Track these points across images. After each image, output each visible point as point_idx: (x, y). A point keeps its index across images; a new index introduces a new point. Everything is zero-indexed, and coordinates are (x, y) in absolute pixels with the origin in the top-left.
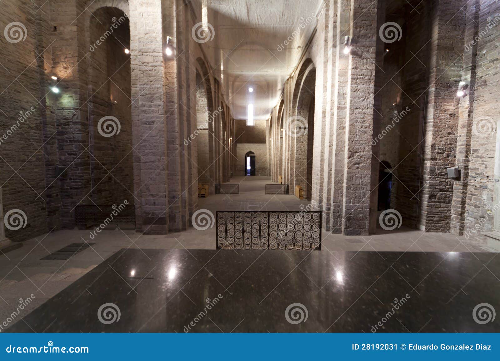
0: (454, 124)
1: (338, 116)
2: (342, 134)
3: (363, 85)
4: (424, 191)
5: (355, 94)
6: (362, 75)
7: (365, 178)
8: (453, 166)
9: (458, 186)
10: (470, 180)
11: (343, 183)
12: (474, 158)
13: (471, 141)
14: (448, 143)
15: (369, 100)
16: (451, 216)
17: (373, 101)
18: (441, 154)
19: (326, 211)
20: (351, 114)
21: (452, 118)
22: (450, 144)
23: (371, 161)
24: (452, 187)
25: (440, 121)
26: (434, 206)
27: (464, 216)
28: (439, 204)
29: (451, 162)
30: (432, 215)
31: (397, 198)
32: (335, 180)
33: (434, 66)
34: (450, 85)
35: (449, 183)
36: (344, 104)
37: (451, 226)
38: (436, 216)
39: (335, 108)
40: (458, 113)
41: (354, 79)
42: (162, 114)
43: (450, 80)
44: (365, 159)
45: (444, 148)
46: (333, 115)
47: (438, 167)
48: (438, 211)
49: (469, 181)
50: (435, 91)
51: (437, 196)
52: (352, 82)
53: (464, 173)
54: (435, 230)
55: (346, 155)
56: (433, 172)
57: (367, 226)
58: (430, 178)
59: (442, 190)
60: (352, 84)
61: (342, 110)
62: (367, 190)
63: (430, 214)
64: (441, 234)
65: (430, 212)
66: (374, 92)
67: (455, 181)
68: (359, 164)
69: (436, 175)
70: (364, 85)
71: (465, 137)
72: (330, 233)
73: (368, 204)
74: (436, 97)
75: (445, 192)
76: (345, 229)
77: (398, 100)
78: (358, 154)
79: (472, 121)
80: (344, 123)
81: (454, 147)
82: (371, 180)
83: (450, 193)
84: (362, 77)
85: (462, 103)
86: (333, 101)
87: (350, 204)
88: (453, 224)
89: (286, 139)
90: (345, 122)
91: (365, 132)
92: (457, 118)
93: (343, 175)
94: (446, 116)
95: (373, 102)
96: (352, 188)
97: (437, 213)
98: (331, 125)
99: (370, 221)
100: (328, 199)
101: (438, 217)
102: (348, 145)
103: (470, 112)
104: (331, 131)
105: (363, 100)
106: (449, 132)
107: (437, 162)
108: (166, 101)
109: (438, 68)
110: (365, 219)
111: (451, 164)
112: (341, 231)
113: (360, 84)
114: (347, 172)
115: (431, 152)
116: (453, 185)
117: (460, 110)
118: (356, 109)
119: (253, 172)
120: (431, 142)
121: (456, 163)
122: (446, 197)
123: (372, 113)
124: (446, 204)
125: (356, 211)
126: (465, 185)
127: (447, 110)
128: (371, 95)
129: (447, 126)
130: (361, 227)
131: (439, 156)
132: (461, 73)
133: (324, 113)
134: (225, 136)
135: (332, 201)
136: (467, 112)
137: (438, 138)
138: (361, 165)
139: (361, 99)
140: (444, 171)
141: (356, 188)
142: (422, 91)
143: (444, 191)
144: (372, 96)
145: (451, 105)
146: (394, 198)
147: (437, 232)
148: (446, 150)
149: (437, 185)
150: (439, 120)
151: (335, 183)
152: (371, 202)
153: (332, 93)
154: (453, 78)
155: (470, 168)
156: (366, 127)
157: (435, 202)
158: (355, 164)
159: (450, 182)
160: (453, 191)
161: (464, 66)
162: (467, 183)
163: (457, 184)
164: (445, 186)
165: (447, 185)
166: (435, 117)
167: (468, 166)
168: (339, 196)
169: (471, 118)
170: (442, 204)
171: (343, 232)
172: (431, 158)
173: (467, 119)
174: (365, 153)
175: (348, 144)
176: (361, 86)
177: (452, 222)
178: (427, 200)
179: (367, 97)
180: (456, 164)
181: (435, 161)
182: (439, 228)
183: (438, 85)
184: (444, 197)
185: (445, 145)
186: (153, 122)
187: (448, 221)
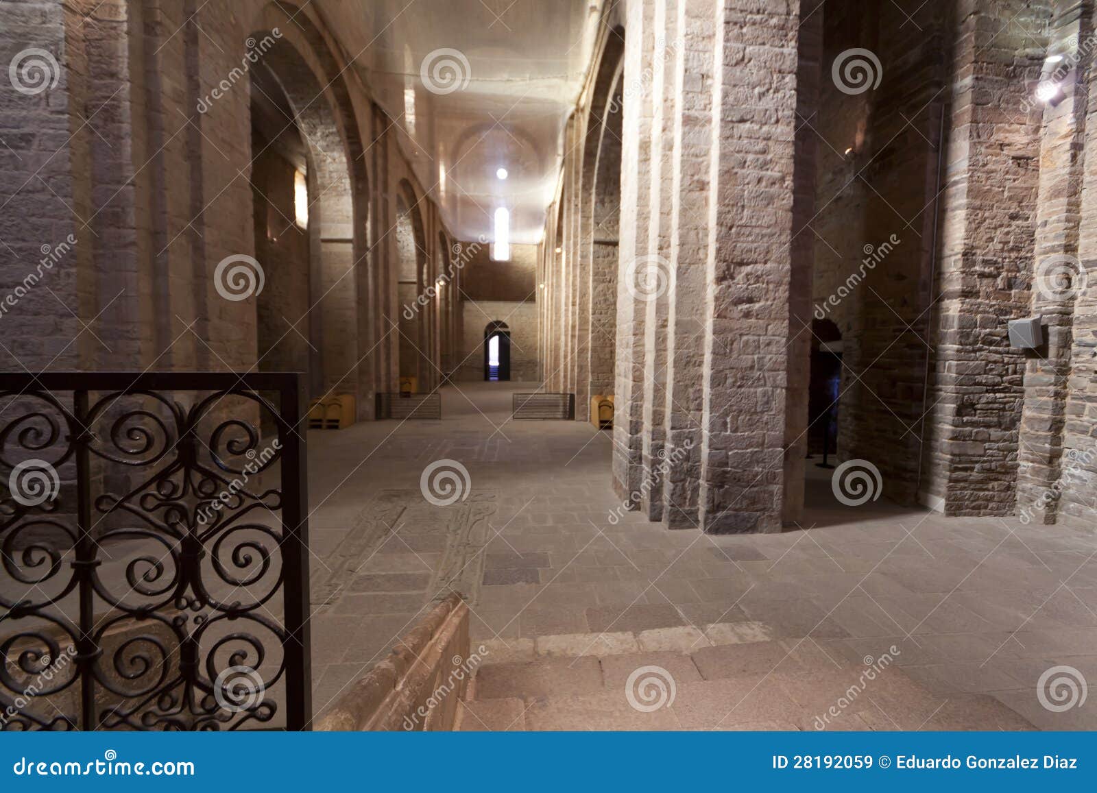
0: (1026, 189)
1: (685, 146)
2: (698, 205)
3: (764, 44)
4: (942, 393)
5: (738, 74)
6: (758, 12)
7: (770, 348)
8: (1024, 316)
9: (1040, 373)
10: (1077, 355)
11: (700, 364)
12: (1089, 286)
13: (1078, 235)
14: (1011, 244)
15: (780, 95)
16: (1018, 465)
17: (795, 98)
18: (990, 280)
19: (651, 457)
20: (726, 138)
21: (1022, 171)
22: (1017, 249)
23: (787, 294)
24: (1022, 378)
25: (988, 179)
26: (970, 435)
27: (1059, 465)
28: (985, 430)
29: (1019, 304)
30: (966, 462)
31: (857, 418)
32: (676, 353)
33: (971, 11)
34: (1015, 69)
35: (1011, 367)
36: (705, 109)
37: (1018, 497)
38: (977, 466)
39: (675, 126)
40: (1038, 155)
41: (735, 24)
42: (62, 113)
43: (1016, 52)
44: (771, 286)
45: (1000, 260)
46: (671, 148)
47: (982, 318)
48: (982, 452)
49: (1073, 358)
50: (973, 87)
51: (979, 406)
52: (727, 33)
53: (1060, 333)
54: (973, 508)
55: (711, 274)
56: (968, 335)
57: (777, 504)
58: (958, 351)
59: (993, 388)
60: (727, 40)
61: (697, 128)
62: (777, 387)
63: (960, 462)
64: (991, 520)
65: (959, 455)
66: (795, 70)
67: (1029, 361)
68: (750, 300)
69: (976, 342)
70: (767, 47)
71: (1063, 225)
72: (662, 526)
73: (778, 431)
74: (979, 102)
75: (1002, 395)
76: (708, 512)
77: (859, 138)
78: (749, 269)
79: (1082, 174)
80: (703, 169)
81: (1026, 258)
82: (789, 353)
83: (1016, 397)
84: (758, 17)
85: (1051, 125)
86: (669, 104)
87: (723, 433)
88: (1023, 491)
89: (567, 274)
90: (708, 166)
91: (770, 200)
92: (1036, 170)
93: (700, 339)
94: (1005, 162)
95: (793, 102)
96: (730, 381)
97: (977, 459)
98: (665, 178)
99: (785, 484)
100: (658, 419)
101: (983, 470)
102: (717, 240)
103: (1077, 147)
104: (665, 200)
105: (763, 94)
106: (1011, 211)
107: (980, 304)
108: (87, 68)
109: (983, 14)
110: (770, 479)
111: (1019, 308)
112: (697, 521)
113: (755, 41)
114: (715, 325)
115: (963, 272)
116: (1022, 373)
117: (1045, 145)
118: (742, 121)
119: (505, 372)
120: (963, 242)
121: (1033, 304)
122: (1004, 409)
123: (791, 137)
124: (1006, 429)
125: (743, 455)
126: (1063, 370)
127: (1009, 145)
128: (787, 79)
129: (1006, 194)
130: (759, 506)
131: (984, 286)
132: (1046, 33)
133: (645, 146)
134: (425, 277)
135: (667, 424)
136: (1068, 147)
137: (982, 229)
138: (757, 306)
139: (757, 91)
140: (998, 329)
141: (742, 379)
142: (933, 90)
143: (999, 391)
144: (791, 80)
145: (1018, 131)
146: (849, 418)
147: (978, 515)
148: (1006, 267)
149: (979, 374)
150: (985, 176)
151: (676, 362)
152: (789, 424)
153: (668, 74)
154: (1025, 47)
155: (1078, 318)
156: (773, 183)
157: (973, 424)
158: (739, 301)
159: (1016, 364)
160: (1022, 392)
161: (1057, 13)
162: (1066, 364)
163: (1034, 370)
164: (1002, 376)
165: (1007, 374)
166: (974, 166)
167: (1069, 314)
168: (688, 409)
169: (1078, 167)
170: (992, 431)
171: (701, 524)
172: (963, 291)
173: (1067, 170)
174: (769, 265)
175: (715, 237)
176: (757, 48)
177: (1021, 485)
178: (950, 418)
179: (774, 86)
180: (1033, 308)
181: (973, 300)
182: (986, 503)
183: (982, 69)
184: (1000, 410)
185: (1002, 250)
186: (27, 139)
187: (1009, 482)
